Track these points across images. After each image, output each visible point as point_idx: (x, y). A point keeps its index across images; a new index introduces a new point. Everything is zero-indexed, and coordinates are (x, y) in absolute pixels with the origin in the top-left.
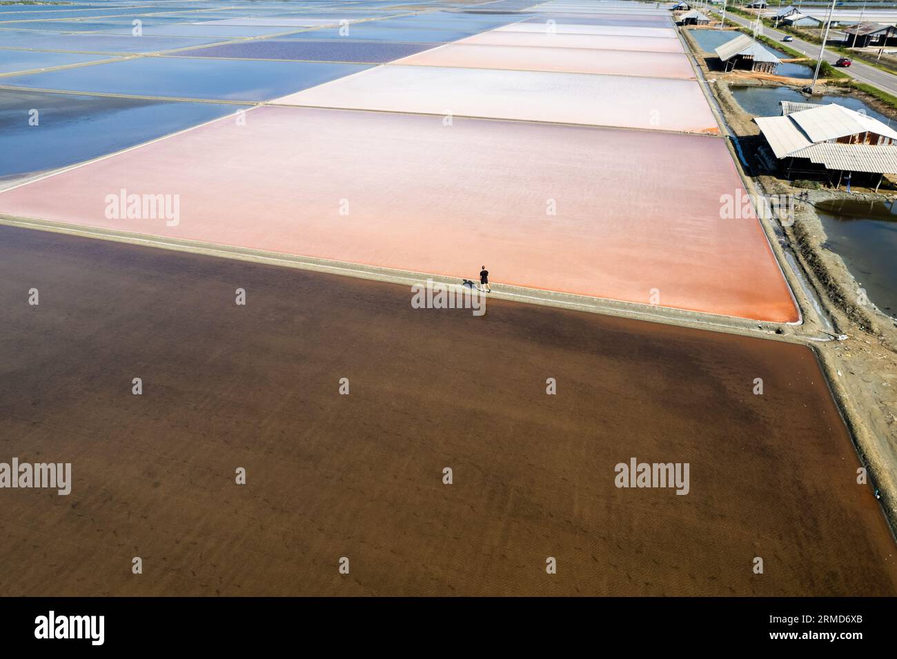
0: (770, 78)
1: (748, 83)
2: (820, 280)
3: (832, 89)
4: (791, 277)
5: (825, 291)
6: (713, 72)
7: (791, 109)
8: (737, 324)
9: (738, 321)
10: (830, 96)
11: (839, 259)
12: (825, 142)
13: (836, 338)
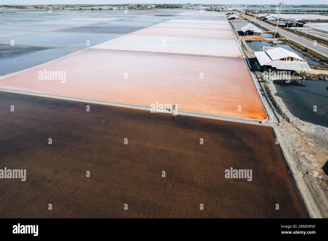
0: (259, 38)
1: (252, 40)
2: (274, 106)
3: (280, 42)
4: (265, 105)
5: (275, 109)
6: (240, 36)
7: (266, 49)
8: (247, 120)
9: (247, 119)
10: (279, 44)
11: (280, 99)
12: (276, 60)
13: (278, 124)
